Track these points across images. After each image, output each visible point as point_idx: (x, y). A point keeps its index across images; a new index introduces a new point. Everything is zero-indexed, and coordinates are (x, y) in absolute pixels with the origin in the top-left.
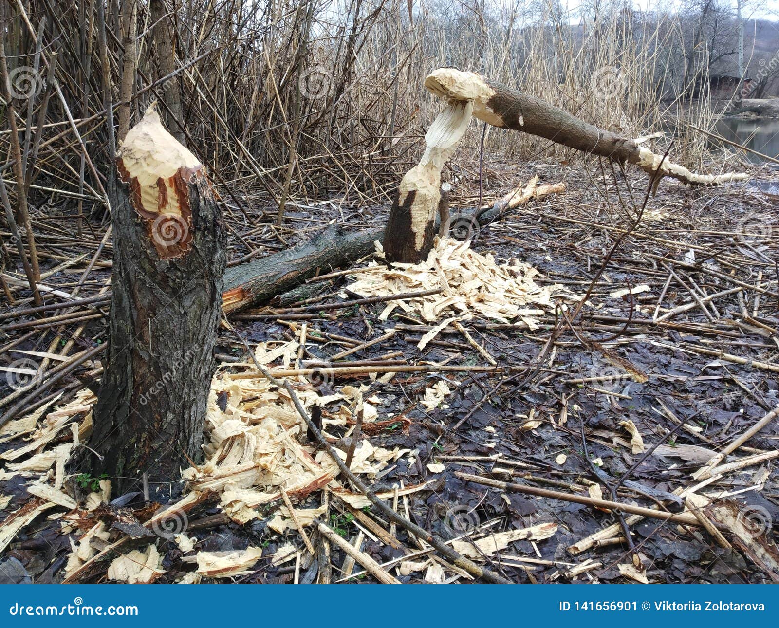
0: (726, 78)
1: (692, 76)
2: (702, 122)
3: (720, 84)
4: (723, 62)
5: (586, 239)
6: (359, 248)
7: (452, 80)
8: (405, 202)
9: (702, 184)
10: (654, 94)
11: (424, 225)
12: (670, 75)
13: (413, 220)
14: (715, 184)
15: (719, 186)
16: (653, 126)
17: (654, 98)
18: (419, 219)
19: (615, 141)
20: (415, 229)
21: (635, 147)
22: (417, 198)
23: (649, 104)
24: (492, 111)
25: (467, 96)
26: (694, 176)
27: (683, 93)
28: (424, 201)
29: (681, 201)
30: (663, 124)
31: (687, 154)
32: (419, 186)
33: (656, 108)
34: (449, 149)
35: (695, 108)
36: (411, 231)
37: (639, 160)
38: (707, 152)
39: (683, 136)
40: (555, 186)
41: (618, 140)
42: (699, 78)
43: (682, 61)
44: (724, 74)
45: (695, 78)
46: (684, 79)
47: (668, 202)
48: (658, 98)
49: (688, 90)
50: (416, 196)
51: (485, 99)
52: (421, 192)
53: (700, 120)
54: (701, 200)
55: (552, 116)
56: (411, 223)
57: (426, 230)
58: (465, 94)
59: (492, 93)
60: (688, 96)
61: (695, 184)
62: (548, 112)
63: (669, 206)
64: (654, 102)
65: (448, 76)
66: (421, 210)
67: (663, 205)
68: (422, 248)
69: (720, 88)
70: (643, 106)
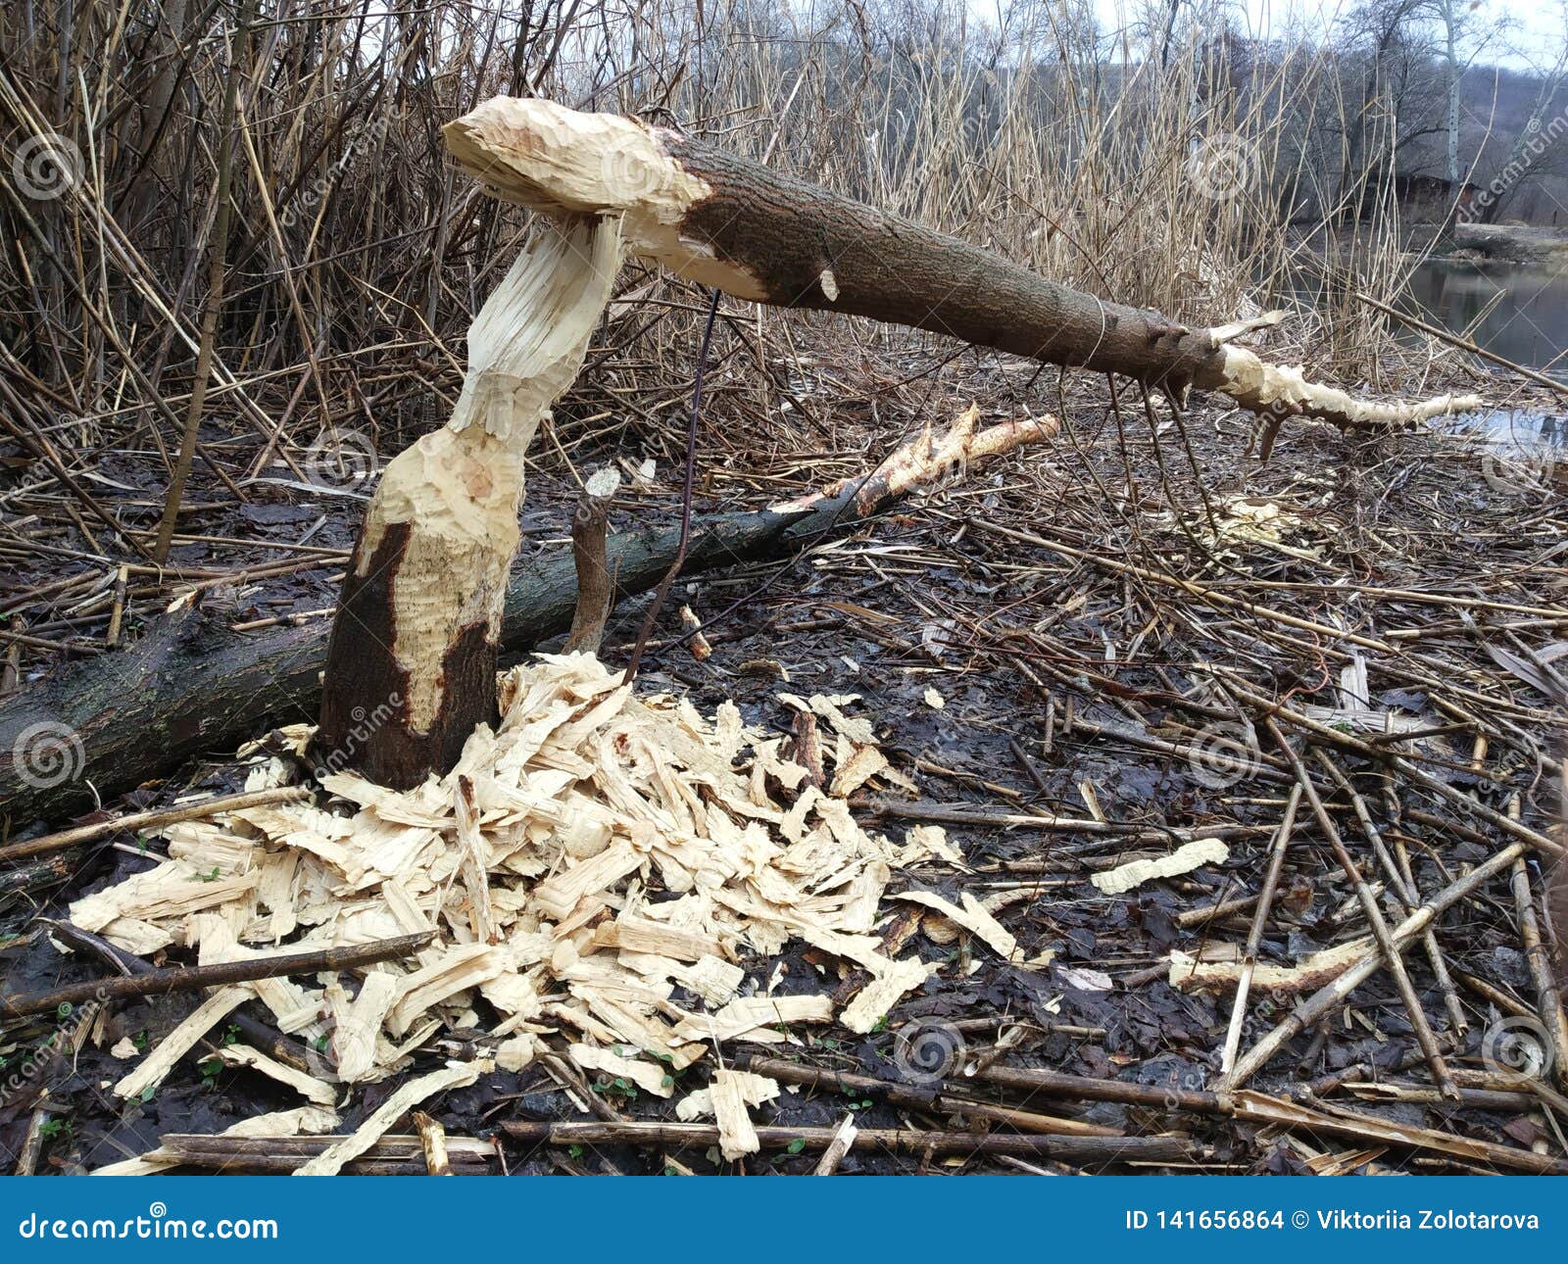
0: (1425, 180)
1: (1358, 174)
2: (1380, 274)
3: (1413, 191)
4: (1419, 147)
5: (1070, 606)
6: (270, 694)
7: (529, 138)
8: (376, 560)
9: (1381, 427)
10: (1276, 208)
11: (440, 647)
12: (1312, 170)
13: (401, 628)
14: (1411, 425)
15: (1421, 430)
16: (1271, 278)
17: (1275, 216)
18: (421, 624)
19: (1155, 336)
20: (406, 660)
21: (1212, 350)
22: (412, 551)
23: (1264, 230)
24: (708, 250)
25: (593, 198)
26: (1361, 407)
27: (1339, 208)
28: (440, 560)
29: (1331, 471)
30: (1295, 275)
31: (1346, 343)
32: (420, 507)
33: (1280, 240)
34: (542, 378)
35: (1365, 244)
36: (392, 663)
37: (1225, 381)
38: (1389, 340)
39: (1338, 302)
40: (1028, 425)
41: (1162, 334)
42: (1373, 177)
43: (1336, 142)
44: (1420, 173)
45: (1365, 174)
46: (1340, 178)
47: (1299, 476)
48: (1283, 214)
49: (1351, 201)
50: (412, 545)
51: (669, 210)
52: (429, 528)
53: (1376, 269)
54: (1380, 471)
55: (944, 269)
56: (391, 637)
57: (451, 661)
58: (581, 188)
59: (699, 190)
60: (1349, 214)
61: (1365, 427)
62: (931, 255)
63: (1302, 486)
64: (1274, 225)
65: (514, 122)
66: (427, 591)
67: (1287, 482)
68: (436, 726)
69: (1411, 200)
70: (1249, 233)
